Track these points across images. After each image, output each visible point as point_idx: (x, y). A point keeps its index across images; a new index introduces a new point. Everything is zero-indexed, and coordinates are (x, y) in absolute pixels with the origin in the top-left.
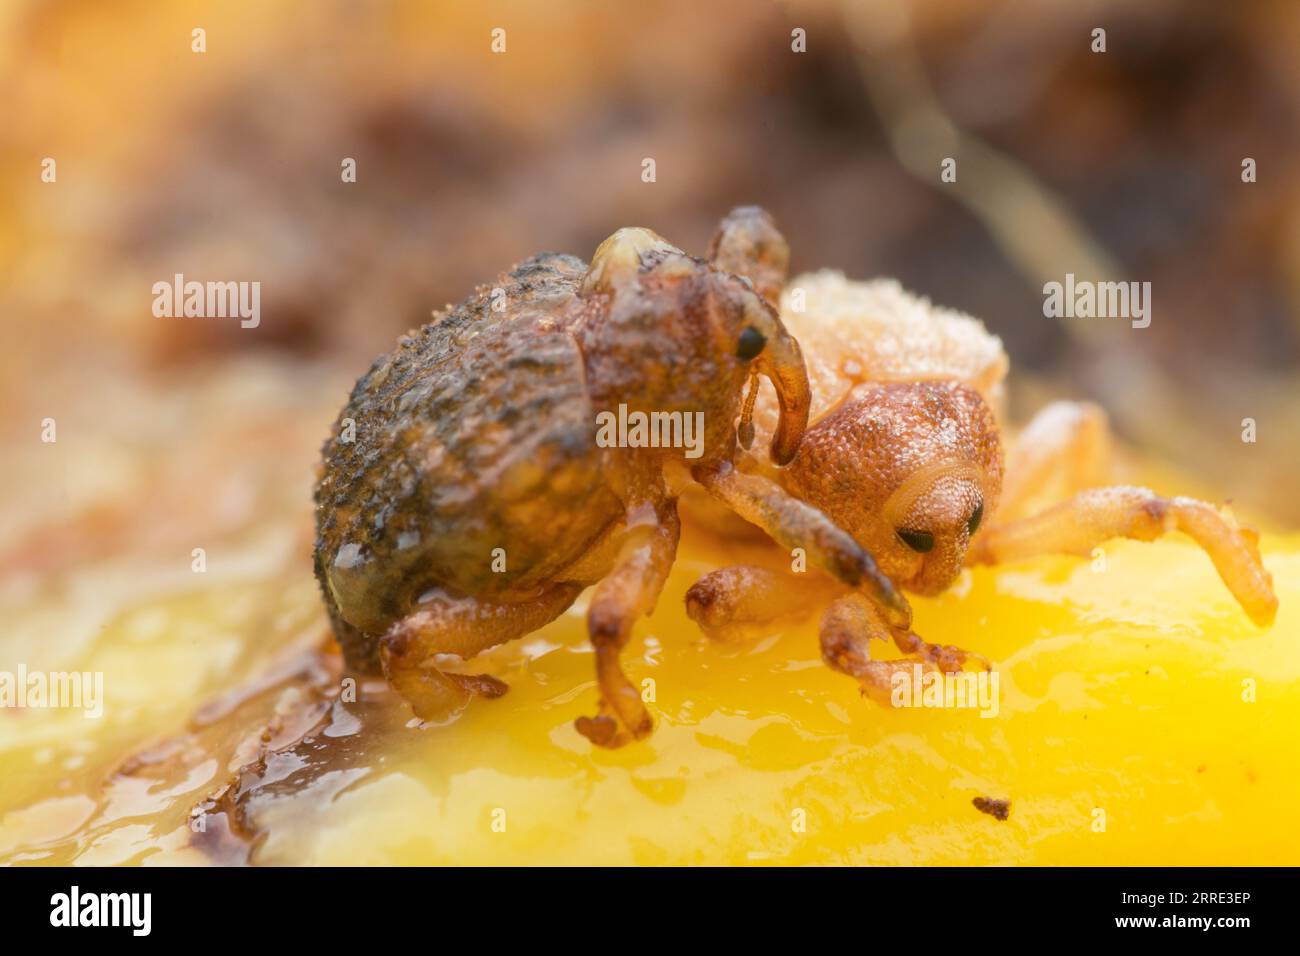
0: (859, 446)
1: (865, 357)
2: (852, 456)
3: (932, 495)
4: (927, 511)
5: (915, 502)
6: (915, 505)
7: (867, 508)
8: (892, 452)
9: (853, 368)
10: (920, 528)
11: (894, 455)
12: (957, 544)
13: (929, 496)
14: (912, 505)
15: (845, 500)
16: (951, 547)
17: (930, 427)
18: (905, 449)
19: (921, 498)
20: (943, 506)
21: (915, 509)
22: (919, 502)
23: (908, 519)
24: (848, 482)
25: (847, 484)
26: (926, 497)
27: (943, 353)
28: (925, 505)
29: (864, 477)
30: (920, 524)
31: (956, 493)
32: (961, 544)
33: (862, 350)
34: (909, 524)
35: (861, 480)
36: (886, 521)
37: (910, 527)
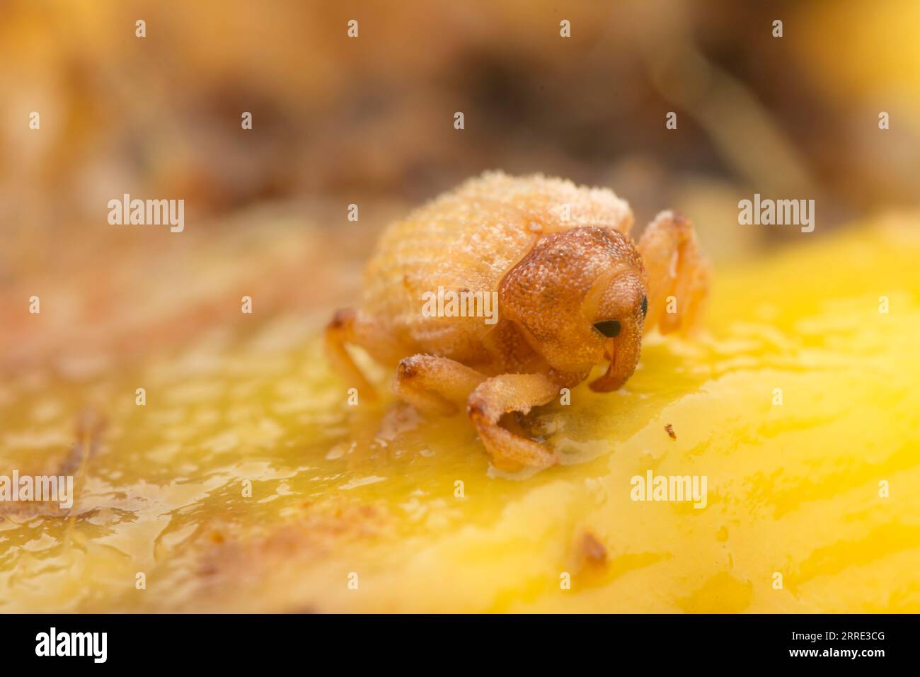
0: (554, 268)
1: (542, 218)
2: (551, 276)
3: (614, 288)
4: (613, 299)
5: (603, 295)
6: (603, 298)
7: (568, 310)
8: (580, 267)
9: (535, 226)
10: (610, 314)
11: (581, 269)
12: (637, 324)
13: (612, 289)
14: (601, 298)
15: (552, 308)
16: (634, 326)
17: (600, 247)
18: (589, 263)
19: (606, 292)
20: (622, 294)
21: (604, 301)
22: (606, 295)
23: (600, 310)
24: (552, 294)
25: (552, 296)
26: (610, 290)
27: (593, 212)
28: (611, 295)
29: (563, 288)
30: (610, 311)
31: (629, 284)
32: (639, 323)
33: (539, 215)
34: (601, 313)
35: (561, 291)
36: (583, 316)
37: (603, 315)
